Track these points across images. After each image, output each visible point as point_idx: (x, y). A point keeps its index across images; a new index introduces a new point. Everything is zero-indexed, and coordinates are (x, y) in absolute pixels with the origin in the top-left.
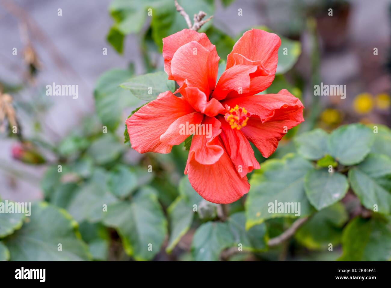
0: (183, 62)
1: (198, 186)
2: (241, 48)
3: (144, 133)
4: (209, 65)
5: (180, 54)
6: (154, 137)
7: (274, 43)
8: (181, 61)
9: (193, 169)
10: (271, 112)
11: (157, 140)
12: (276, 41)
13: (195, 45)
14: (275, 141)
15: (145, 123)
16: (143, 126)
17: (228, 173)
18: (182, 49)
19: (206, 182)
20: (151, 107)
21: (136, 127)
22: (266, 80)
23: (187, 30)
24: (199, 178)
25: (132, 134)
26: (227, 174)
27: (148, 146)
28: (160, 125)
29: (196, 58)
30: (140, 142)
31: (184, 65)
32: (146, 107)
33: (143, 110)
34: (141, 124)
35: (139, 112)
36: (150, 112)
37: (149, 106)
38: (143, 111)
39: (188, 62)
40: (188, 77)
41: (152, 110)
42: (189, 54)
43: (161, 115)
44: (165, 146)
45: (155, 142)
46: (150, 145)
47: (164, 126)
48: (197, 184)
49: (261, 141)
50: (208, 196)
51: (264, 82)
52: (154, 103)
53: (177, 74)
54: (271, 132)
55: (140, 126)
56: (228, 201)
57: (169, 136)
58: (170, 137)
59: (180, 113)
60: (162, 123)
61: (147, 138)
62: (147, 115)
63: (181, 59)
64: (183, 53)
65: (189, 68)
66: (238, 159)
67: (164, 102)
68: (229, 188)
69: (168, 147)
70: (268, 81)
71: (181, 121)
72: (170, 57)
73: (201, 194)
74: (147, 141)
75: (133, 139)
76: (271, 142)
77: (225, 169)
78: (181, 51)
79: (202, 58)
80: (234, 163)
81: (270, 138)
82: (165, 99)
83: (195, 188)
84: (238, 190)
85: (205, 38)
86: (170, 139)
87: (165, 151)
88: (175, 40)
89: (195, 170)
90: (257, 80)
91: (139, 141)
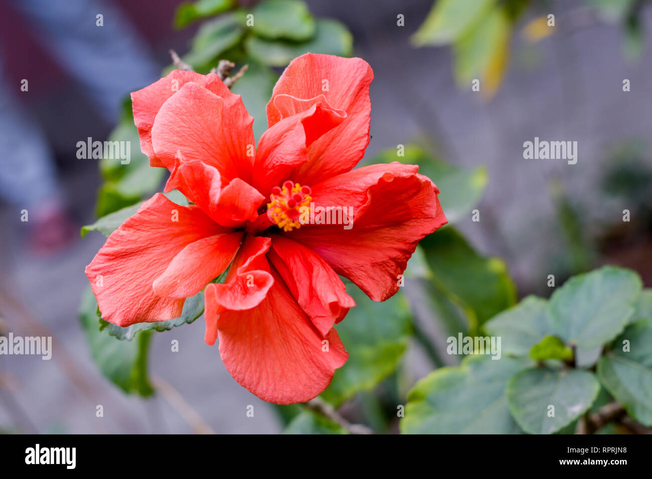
0: (175, 127)
1: (245, 374)
2: (291, 89)
3: (121, 286)
4: (233, 134)
5: (167, 114)
6: (142, 289)
7: (357, 75)
8: (170, 126)
9: (230, 340)
10: (363, 196)
11: (149, 294)
12: (361, 69)
13: (192, 90)
14: (392, 266)
15: (121, 267)
16: (118, 274)
17: (299, 334)
18: (169, 104)
19: (258, 364)
20: (129, 231)
21: (107, 278)
22: (352, 148)
23: (178, 72)
24: (244, 357)
25: (100, 294)
26: (297, 338)
27: (134, 310)
28: (152, 264)
29: (199, 115)
30: (116, 304)
31: (178, 132)
32: (119, 232)
33: (114, 240)
34: (115, 270)
35: (108, 247)
36: (129, 240)
37: (124, 230)
38: (115, 243)
39: (185, 125)
40: (189, 155)
41: (131, 237)
42: (184, 110)
43: (150, 243)
44: (168, 304)
45: (145, 299)
46: (136, 306)
47: (160, 266)
48: (241, 369)
49: (362, 268)
50: (267, 390)
51: (349, 151)
52: (132, 222)
53: (166, 151)
54: (379, 249)
55: (114, 275)
56: (309, 395)
57: (171, 281)
58: (171, 283)
59: (190, 236)
60: (155, 260)
61: (129, 295)
62: (123, 249)
63: (170, 122)
64: (172, 111)
65: (189, 138)
66: (314, 304)
67: (152, 217)
68: (307, 365)
69: (174, 306)
70: (357, 147)
71: (191, 250)
72: (149, 123)
73: (253, 389)
74: (130, 300)
75: (103, 301)
76: (384, 269)
77: (293, 330)
78: (169, 108)
79: (211, 113)
80: (307, 313)
81: (379, 260)
82: (152, 210)
83: (238, 379)
84: (323, 364)
85: (216, 83)
86: (173, 286)
87: (168, 314)
88: (157, 92)
89: (234, 344)
90: (334, 150)
91: (114, 302)
